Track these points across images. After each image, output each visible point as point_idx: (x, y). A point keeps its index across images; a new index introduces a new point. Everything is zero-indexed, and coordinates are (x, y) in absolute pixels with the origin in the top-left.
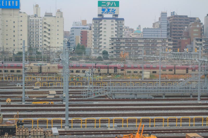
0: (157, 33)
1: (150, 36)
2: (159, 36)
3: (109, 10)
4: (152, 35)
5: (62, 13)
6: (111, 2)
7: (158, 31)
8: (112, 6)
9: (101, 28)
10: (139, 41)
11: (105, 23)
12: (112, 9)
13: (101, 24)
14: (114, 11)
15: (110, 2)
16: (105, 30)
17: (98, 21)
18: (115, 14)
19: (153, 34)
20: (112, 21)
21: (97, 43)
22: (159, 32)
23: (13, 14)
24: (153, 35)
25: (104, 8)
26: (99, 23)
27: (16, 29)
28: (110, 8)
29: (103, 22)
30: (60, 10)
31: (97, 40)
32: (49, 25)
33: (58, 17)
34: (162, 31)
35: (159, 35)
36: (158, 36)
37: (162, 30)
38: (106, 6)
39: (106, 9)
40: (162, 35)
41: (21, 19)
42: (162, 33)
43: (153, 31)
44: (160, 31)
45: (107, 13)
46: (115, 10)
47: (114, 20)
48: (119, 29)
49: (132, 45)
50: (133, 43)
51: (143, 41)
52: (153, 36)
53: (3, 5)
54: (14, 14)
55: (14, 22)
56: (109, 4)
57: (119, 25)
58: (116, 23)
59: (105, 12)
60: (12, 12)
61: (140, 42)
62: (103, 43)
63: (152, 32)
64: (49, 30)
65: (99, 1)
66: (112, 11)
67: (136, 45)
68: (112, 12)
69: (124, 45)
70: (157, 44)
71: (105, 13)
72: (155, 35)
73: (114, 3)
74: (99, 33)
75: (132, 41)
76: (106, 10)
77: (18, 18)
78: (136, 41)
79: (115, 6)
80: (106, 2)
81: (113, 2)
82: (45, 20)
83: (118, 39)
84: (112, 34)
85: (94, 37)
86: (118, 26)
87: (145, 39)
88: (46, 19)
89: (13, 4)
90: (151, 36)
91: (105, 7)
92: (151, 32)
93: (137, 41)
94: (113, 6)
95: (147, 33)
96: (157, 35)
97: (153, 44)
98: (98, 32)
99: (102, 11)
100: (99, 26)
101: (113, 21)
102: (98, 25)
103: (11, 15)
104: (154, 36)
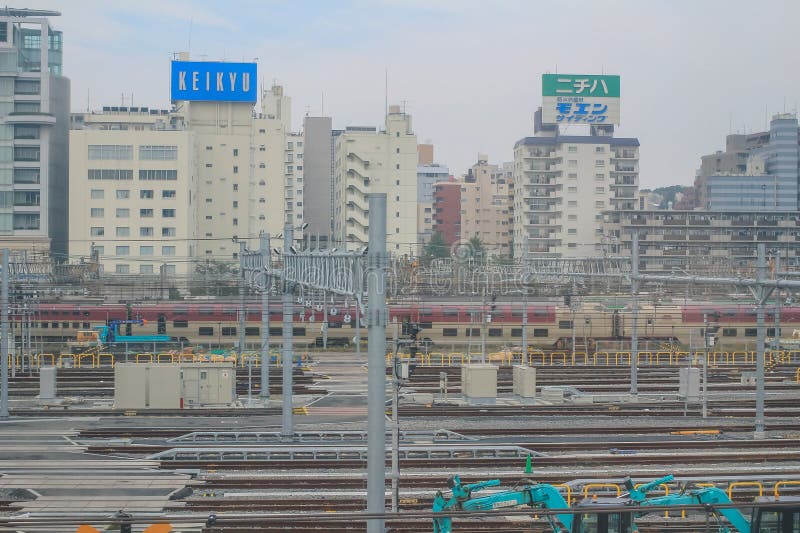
0: (762, 192)
1: (736, 203)
2: (771, 204)
3: (583, 106)
4: (745, 199)
5: (407, 118)
6: (591, 78)
7: (764, 187)
8: (594, 94)
9: (559, 174)
10: (715, 223)
11: (573, 156)
12: (596, 105)
13: (559, 160)
14: (601, 112)
15: (587, 80)
16: (573, 183)
17: (543, 150)
18: (607, 122)
19: (748, 195)
20: (598, 149)
21: (542, 232)
22: (768, 191)
23: (233, 121)
24: (749, 199)
25: (565, 100)
26: (548, 155)
27: (242, 178)
28: (587, 100)
29: (563, 152)
30: (398, 107)
31: (542, 218)
32: (366, 165)
33: (398, 134)
34: (778, 187)
35: (767, 200)
36: (764, 204)
37: (782, 183)
38: (574, 94)
39: (574, 104)
40: (781, 200)
41: (260, 140)
42: (781, 192)
43: (748, 187)
44: (772, 187)
45: (577, 120)
46: (606, 107)
47: (607, 147)
48: (620, 178)
49: (687, 238)
50: (691, 232)
51: (727, 223)
52: (747, 204)
53: (195, 88)
54: (236, 123)
55: (236, 152)
56: (582, 86)
57: (621, 165)
58: (613, 155)
59: (570, 116)
60: (227, 113)
61: (716, 228)
62: (565, 230)
63: (745, 191)
64: (367, 182)
65: (545, 77)
66: (594, 112)
67: (701, 237)
68: (595, 116)
69: (659, 238)
70: (777, 234)
71: (569, 119)
72: (756, 200)
73: (603, 82)
74: (548, 194)
75: (687, 222)
76: (574, 108)
77: (250, 136)
78: (700, 222)
79: (606, 91)
80: (574, 77)
81: (599, 78)
82: (349, 144)
83: (635, 217)
84: (600, 198)
85: (532, 208)
86: (618, 168)
87: (736, 214)
88: (352, 141)
89: (233, 82)
90: (742, 203)
91: (568, 98)
92: (739, 191)
93: (707, 222)
94: (599, 92)
95: (726, 195)
96: (761, 200)
97: (765, 233)
98: (543, 191)
99: (557, 113)
100: (548, 168)
101: (603, 148)
102: (543, 164)
103: (224, 126)
104: (753, 203)
